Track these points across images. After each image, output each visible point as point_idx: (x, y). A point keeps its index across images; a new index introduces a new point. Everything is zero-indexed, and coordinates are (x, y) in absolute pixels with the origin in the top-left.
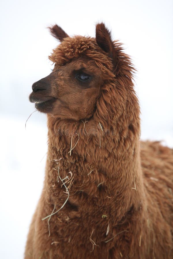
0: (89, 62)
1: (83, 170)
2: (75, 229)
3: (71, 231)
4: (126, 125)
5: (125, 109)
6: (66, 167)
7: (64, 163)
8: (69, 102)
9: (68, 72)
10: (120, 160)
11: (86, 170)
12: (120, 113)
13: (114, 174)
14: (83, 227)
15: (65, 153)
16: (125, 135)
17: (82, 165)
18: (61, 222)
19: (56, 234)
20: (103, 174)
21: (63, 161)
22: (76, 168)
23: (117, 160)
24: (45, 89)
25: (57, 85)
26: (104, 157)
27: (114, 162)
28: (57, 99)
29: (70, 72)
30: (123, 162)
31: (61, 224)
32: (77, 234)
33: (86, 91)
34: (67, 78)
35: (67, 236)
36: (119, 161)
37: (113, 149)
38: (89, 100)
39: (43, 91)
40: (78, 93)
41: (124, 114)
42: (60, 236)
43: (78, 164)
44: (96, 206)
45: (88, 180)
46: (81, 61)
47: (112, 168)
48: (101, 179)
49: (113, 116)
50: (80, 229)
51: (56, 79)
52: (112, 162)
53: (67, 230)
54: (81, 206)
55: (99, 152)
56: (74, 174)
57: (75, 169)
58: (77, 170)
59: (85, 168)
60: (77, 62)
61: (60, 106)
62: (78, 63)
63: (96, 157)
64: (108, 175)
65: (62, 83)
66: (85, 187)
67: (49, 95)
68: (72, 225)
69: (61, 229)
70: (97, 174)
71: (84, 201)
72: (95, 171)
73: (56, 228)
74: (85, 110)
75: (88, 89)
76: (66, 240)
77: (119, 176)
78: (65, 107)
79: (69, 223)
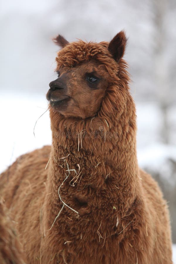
0: (99, 66)
1: (91, 163)
2: (86, 224)
3: (82, 228)
4: (127, 121)
5: (126, 107)
6: (74, 163)
7: (73, 159)
8: (80, 102)
9: (81, 74)
10: (123, 151)
11: (94, 163)
12: (122, 111)
13: (119, 165)
14: (94, 222)
15: (73, 149)
16: (127, 130)
17: (90, 159)
18: (71, 221)
19: (68, 233)
20: (109, 166)
21: (71, 157)
22: (84, 162)
23: (121, 152)
24: (63, 89)
25: (72, 85)
26: (109, 150)
27: (118, 154)
28: (72, 98)
29: (82, 74)
30: (126, 154)
31: (72, 223)
32: (89, 229)
33: (95, 92)
34: (79, 79)
35: (79, 234)
36: (123, 153)
37: (117, 143)
38: (96, 100)
39: (61, 90)
40: (88, 94)
41: (125, 112)
42: (72, 235)
43: (86, 158)
44: (105, 198)
45: (96, 173)
46: (92, 64)
47: (117, 159)
48: (108, 170)
49: (117, 114)
50: (91, 224)
51: (70, 80)
52: (116, 154)
53: (78, 227)
54: (91, 200)
55: (105, 145)
56: (82, 168)
57: (84, 164)
58: (85, 163)
59: (93, 161)
60: (88, 65)
61: (73, 105)
62: (90, 67)
63: (102, 149)
64: (114, 166)
65: (76, 83)
66: (93, 180)
67: (66, 94)
68: (82, 221)
69: (72, 228)
70: (103, 166)
71: (92, 194)
72: (102, 163)
73: (67, 228)
74: (92, 109)
75: (97, 90)
76: (78, 237)
77: (124, 167)
78: (76, 106)
79: (80, 220)
